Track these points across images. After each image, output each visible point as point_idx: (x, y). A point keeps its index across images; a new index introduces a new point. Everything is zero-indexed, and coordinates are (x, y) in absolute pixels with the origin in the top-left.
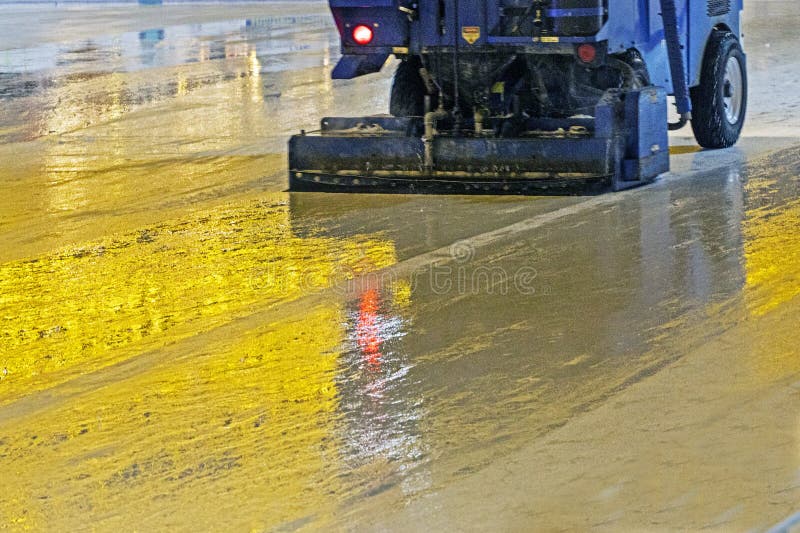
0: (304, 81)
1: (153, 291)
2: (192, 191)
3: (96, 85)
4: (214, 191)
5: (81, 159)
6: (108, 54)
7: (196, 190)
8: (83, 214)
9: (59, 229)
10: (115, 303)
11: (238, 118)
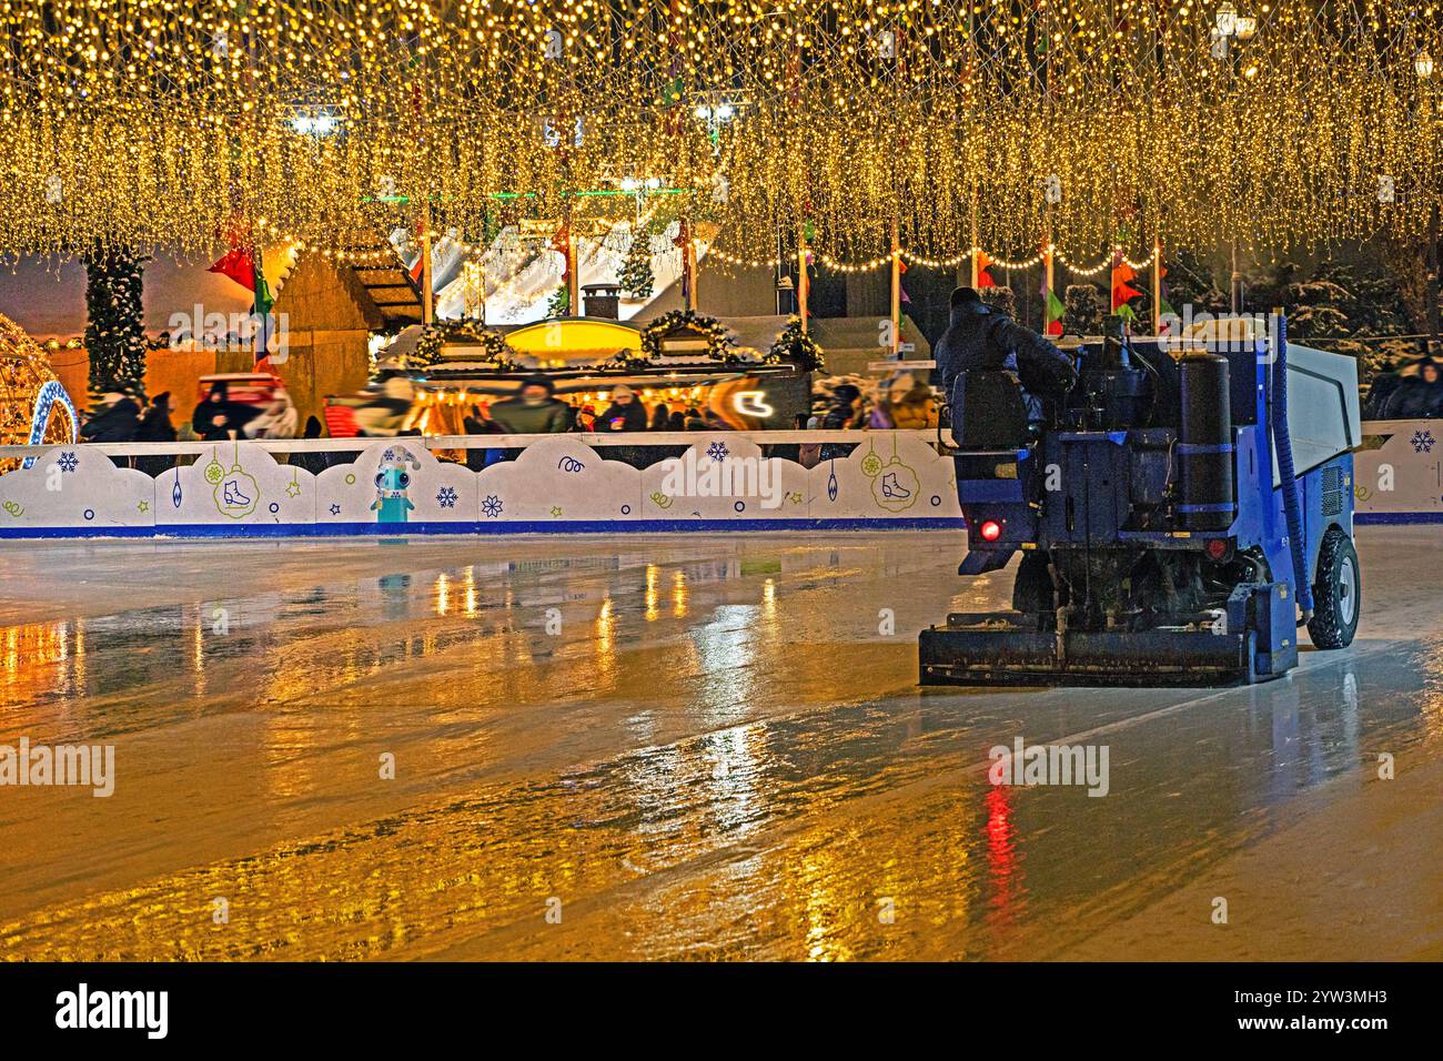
0: (579, 637)
1: (394, 894)
2: (443, 772)
3: (326, 642)
4: (469, 771)
5: (307, 733)
6: (342, 605)
7: (448, 770)
8: (310, 800)
9: (279, 820)
10: (348, 910)
11: (499, 682)
